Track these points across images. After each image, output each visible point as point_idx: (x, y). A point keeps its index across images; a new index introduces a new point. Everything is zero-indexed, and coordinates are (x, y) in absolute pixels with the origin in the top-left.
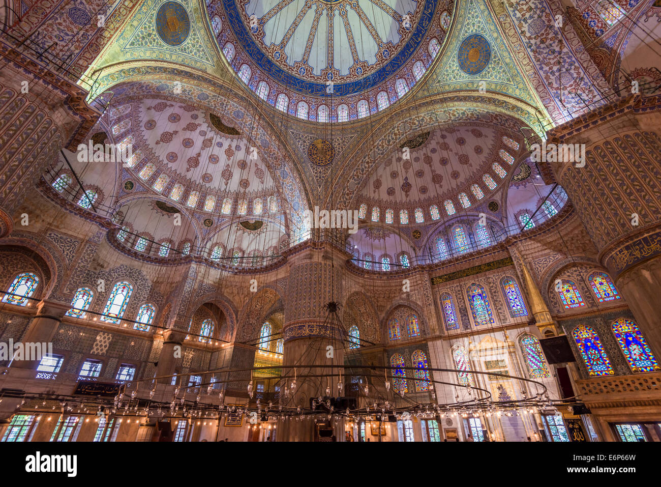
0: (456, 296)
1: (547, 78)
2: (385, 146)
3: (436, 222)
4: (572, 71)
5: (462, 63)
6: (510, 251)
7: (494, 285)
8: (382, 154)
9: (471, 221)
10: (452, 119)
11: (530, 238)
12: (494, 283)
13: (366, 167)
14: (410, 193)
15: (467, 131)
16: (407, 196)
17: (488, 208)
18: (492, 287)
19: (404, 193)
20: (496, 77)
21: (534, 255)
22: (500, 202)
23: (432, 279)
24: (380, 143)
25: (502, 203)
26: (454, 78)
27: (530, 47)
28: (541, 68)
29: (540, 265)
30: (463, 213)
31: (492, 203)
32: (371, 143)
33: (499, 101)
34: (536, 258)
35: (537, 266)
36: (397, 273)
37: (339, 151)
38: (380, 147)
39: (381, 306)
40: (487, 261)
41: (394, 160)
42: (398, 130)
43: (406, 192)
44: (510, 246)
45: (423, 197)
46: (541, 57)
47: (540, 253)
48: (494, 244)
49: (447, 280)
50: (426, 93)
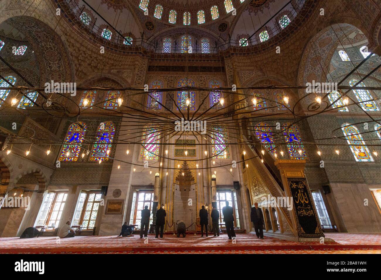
0: (168, 84)
3: (171, 25)
6: (225, 61)
7: (204, 83)
9: (200, 36)
11: (244, 54)
12: (204, 81)
17: (218, 28)
18: (202, 84)
21: (242, 68)
22: (230, 24)
23: (149, 66)
25: (231, 25)
29: (245, 76)
30: (195, 27)
31: (223, 24)
34: (243, 70)
35: (242, 75)
36: (116, 46)
39: (82, 71)
40: (204, 65)
44: (226, 57)
47: (247, 68)
48: (215, 52)
49: (163, 70)
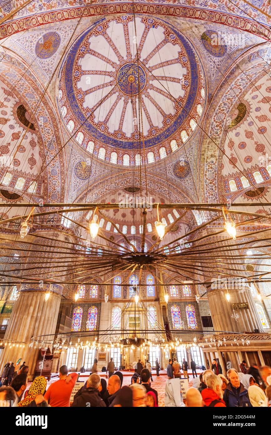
0: (124, 279)
1: (207, 199)
2: (119, 185)
4: (216, 201)
5: (175, 169)
7: (144, 278)
8: (115, 188)
10: (158, 190)
13: (104, 191)
14: (117, 214)
15: (159, 197)
16: (115, 215)
17: (151, 238)
19: (114, 213)
20: (187, 184)
24: (118, 182)
26: (169, 173)
27: (206, 182)
28: (206, 193)
30: (138, 236)
31: (154, 236)
32: (114, 180)
33: (184, 196)
37: (93, 175)
38: (116, 184)
41: (117, 193)
42: (129, 180)
43: (115, 213)
45: (122, 219)
46: (208, 188)
50: (152, 171)
